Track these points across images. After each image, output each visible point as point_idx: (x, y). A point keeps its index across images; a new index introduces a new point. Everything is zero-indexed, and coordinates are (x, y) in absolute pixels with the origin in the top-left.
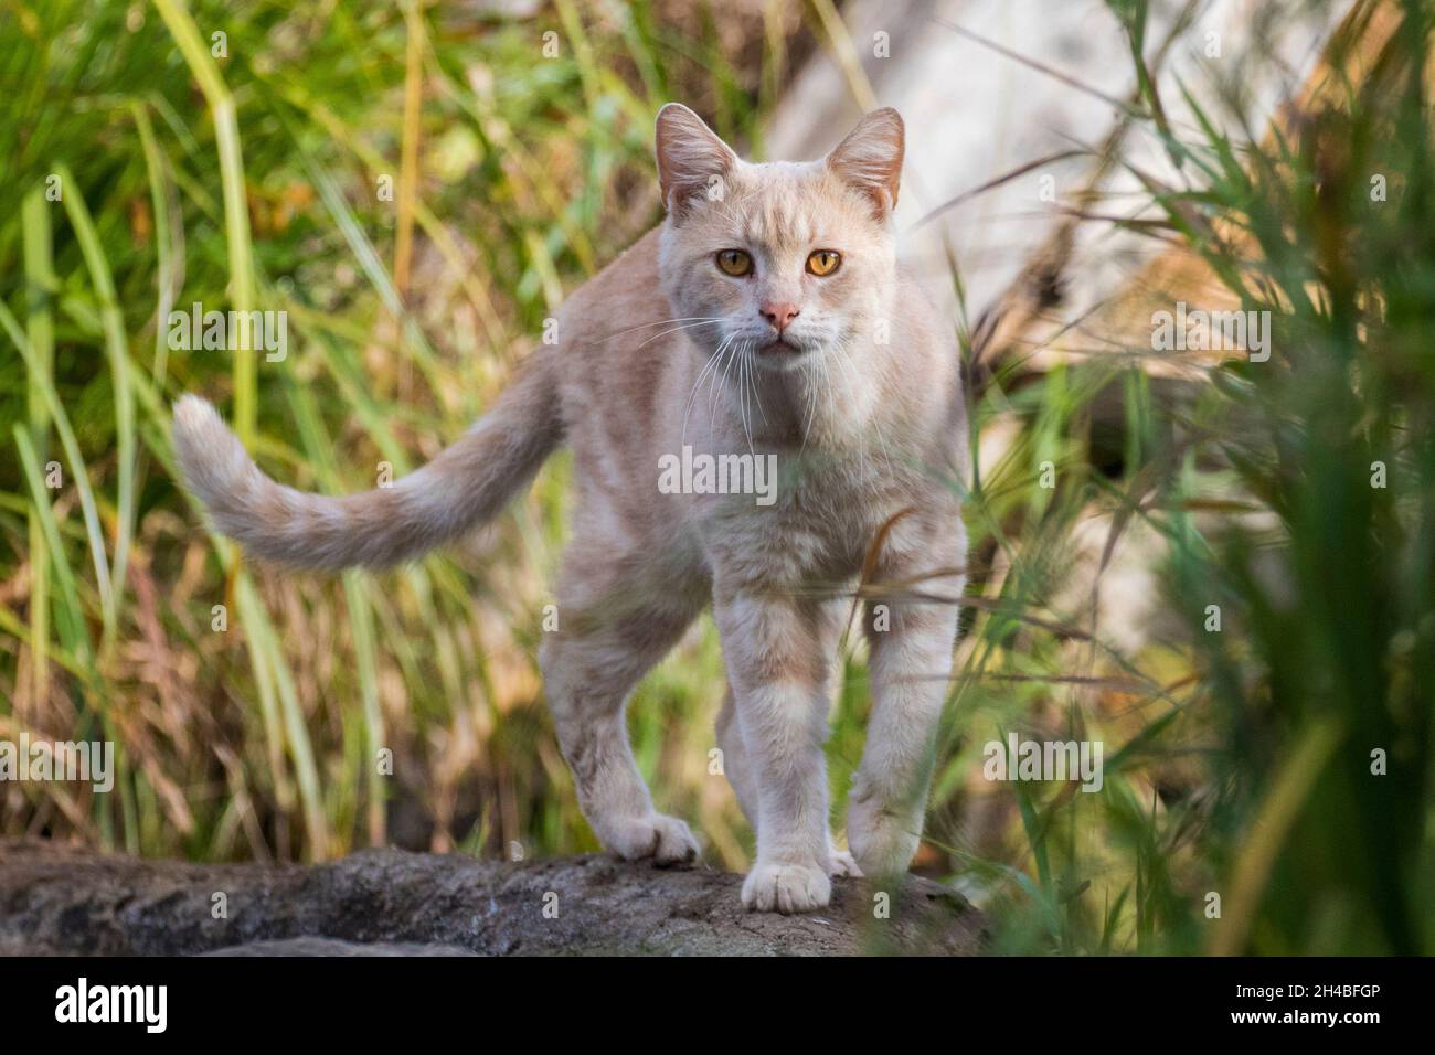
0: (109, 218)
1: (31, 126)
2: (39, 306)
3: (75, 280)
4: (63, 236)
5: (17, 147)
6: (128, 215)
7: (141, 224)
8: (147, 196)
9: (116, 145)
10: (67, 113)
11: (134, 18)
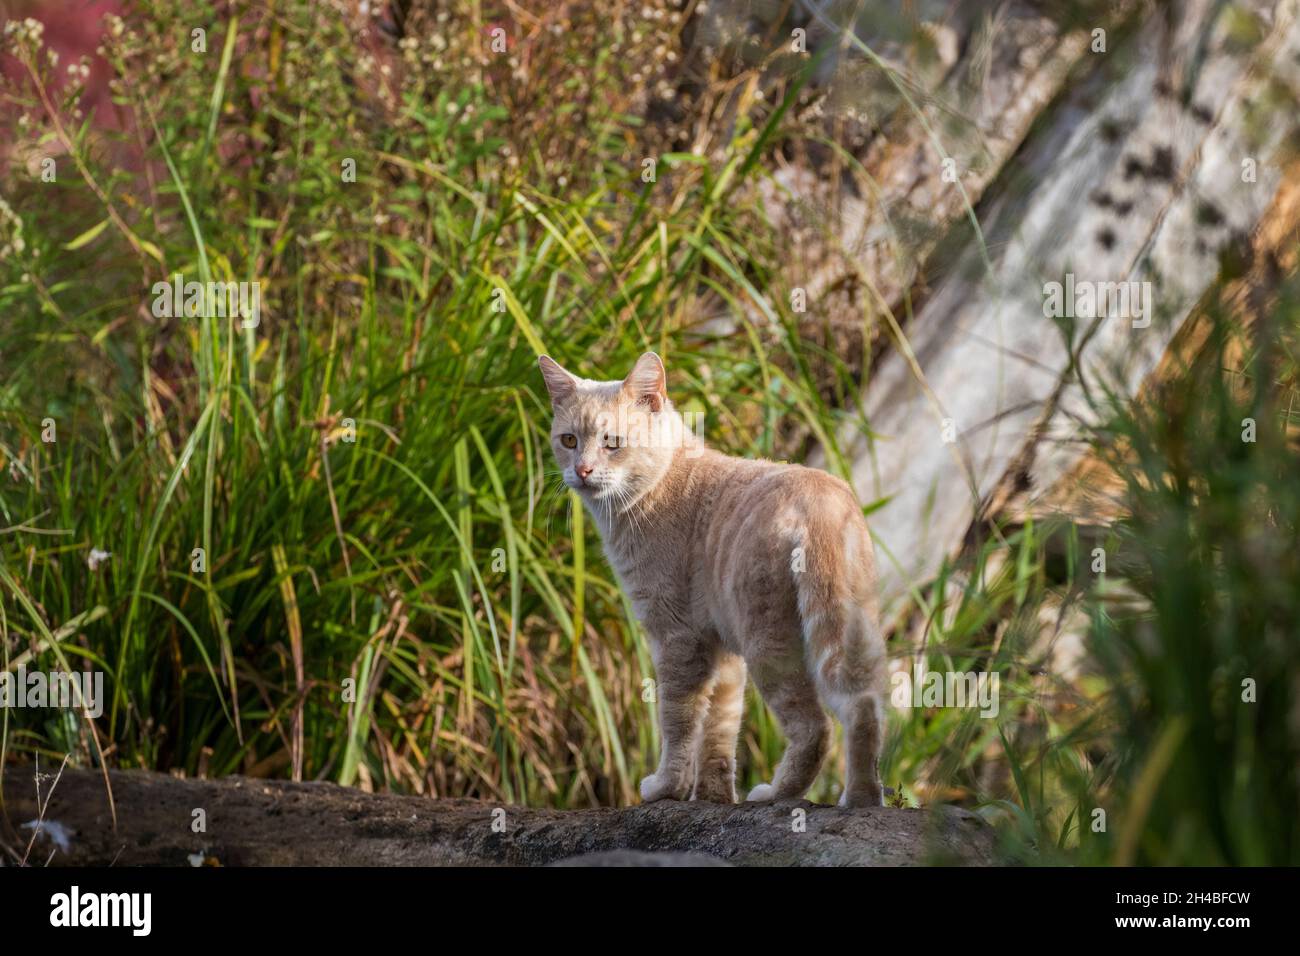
0: (500, 455)
1: (458, 404)
2: (464, 505)
3: (484, 489)
4: (476, 465)
5: (450, 415)
6: (513, 451)
7: (520, 457)
8: (522, 441)
9: (505, 413)
10: (477, 396)
11: (513, 342)
